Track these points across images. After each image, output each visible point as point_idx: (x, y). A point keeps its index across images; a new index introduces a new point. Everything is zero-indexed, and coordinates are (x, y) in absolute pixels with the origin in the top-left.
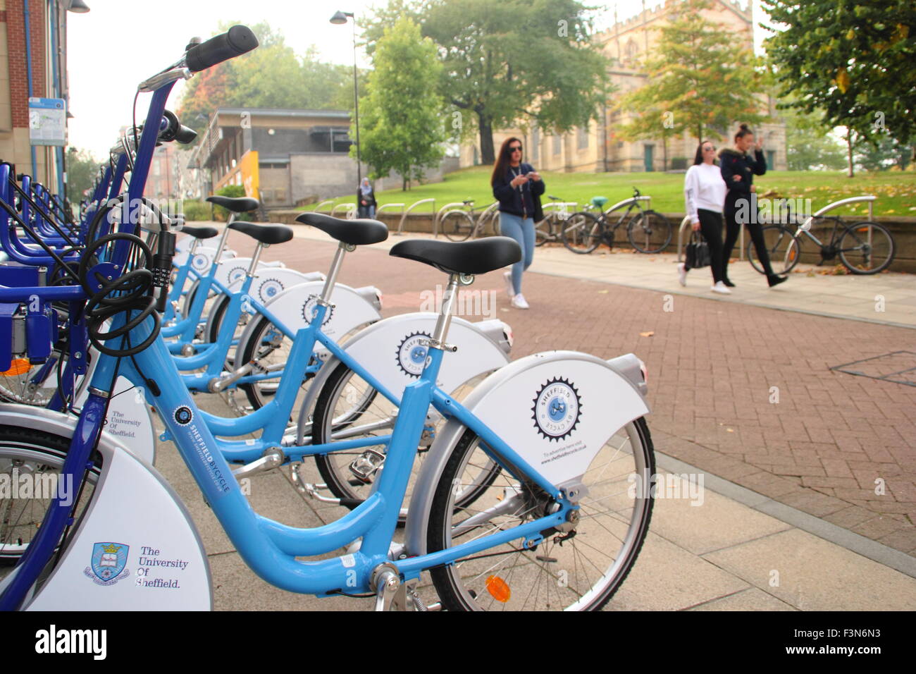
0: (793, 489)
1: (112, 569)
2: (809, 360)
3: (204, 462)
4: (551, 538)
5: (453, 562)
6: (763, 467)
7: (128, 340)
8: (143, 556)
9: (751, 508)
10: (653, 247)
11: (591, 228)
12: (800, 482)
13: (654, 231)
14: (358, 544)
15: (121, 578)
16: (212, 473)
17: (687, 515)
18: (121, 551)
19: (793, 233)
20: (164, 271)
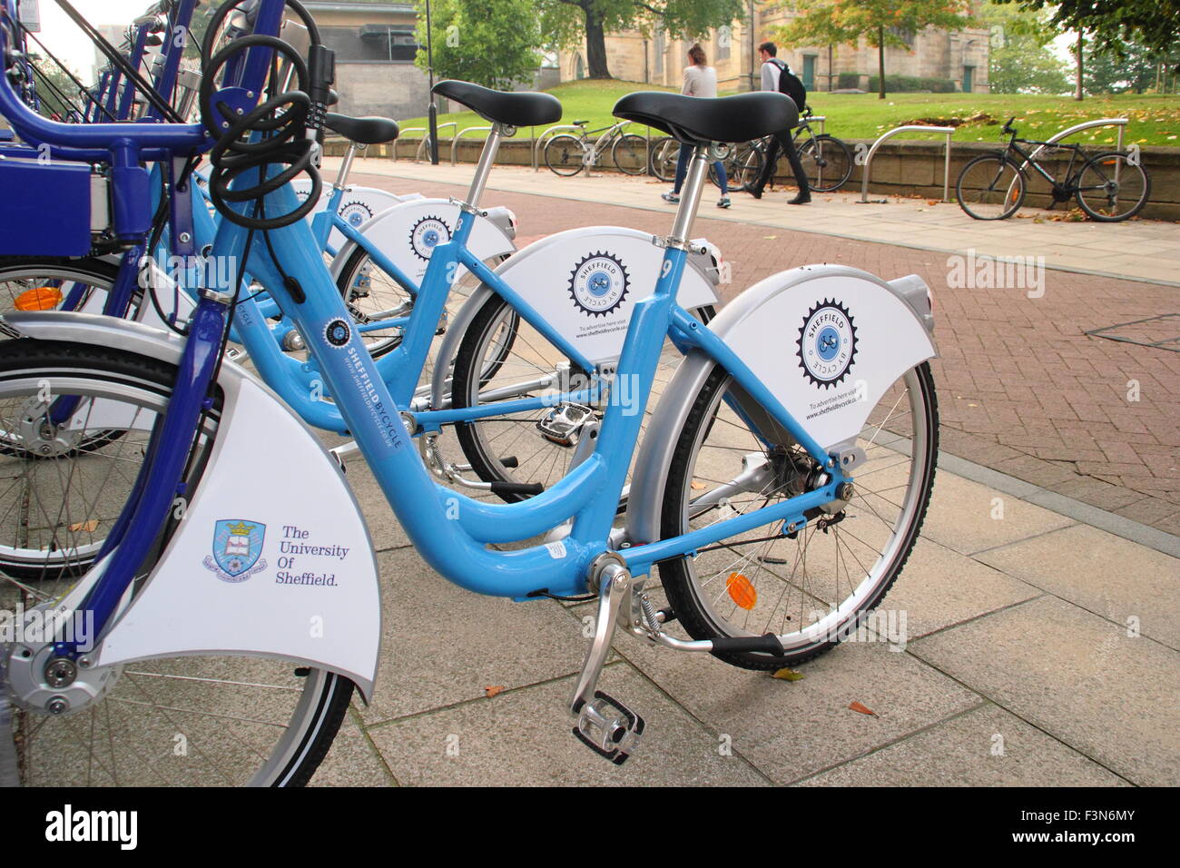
0: (1068, 477)
1: (244, 559)
2: (1056, 323)
3: (368, 403)
4: (815, 520)
5: (694, 551)
6: (1024, 450)
7: (262, 208)
8: (286, 540)
9: (1019, 499)
10: (827, 184)
11: (746, 157)
12: (1074, 468)
13: (829, 163)
14: (565, 530)
15: (255, 571)
16: (377, 419)
17: (940, 507)
18: (254, 532)
19: (1018, 165)
20: (320, 105)
